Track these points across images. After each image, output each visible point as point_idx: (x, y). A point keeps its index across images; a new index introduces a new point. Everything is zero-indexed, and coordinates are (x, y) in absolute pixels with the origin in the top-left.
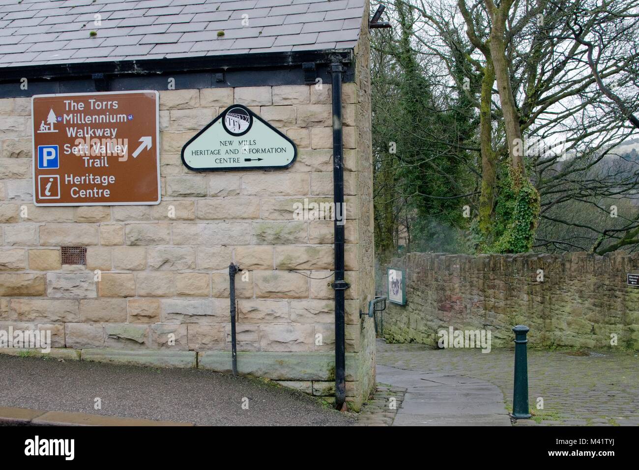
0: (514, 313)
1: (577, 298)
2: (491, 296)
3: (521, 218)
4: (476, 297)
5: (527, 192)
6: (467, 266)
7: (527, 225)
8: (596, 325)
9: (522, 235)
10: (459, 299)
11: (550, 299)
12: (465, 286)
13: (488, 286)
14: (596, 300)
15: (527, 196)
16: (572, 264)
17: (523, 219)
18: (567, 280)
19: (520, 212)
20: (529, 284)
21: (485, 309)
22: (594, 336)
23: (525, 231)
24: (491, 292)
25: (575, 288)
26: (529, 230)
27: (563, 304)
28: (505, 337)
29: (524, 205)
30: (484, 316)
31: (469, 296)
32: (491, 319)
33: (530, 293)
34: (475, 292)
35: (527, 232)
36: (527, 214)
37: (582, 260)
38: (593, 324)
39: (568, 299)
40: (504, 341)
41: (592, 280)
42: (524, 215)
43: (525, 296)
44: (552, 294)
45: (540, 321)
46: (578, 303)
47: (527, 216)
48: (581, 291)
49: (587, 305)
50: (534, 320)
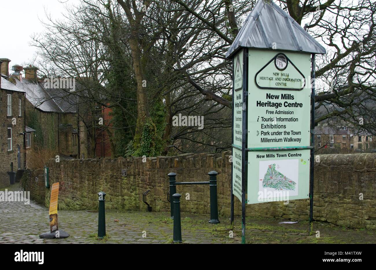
0: (83, 191)
1: (105, 182)
2: (75, 182)
3: (145, 140)
4: (70, 182)
5: (147, 126)
6: (66, 166)
7: (148, 144)
8: (112, 197)
9: (146, 150)
10: (63, 183)
11: (95, 183)
12: (66, 177)
13: (74, 176)
14: (111, 184)
15: (148, 128)
16: (103, 165)
17: (146, 141)
18: (101, 173)
19: (145, 137)
20: (88, 175)
21: (73, 189)
22: (111, 203)
23: (147, 148)
24: (75, 179)
25: (104, 177)
26: (150, 147)
27: (100, 186)
28: (80, 204)
29: (147, 133)
30: (72, 192)
31: (67, 182)
32: (75, 194)
33: (88, 180)
34: (69, 180)
35: (149, 149)
36: (149, 138)
37: (106, 162)
38: (111, 196)
39: (102, 183)
40: (80, 206)
41: (110, 173)
42: (147, 139)
43: (87, 181)
44: (96, 180)
45: (92, 195)
46: (105, 185)
47: (148, 139)
48: (106, 179)
49: (108, 186)
50: (90, 195)
